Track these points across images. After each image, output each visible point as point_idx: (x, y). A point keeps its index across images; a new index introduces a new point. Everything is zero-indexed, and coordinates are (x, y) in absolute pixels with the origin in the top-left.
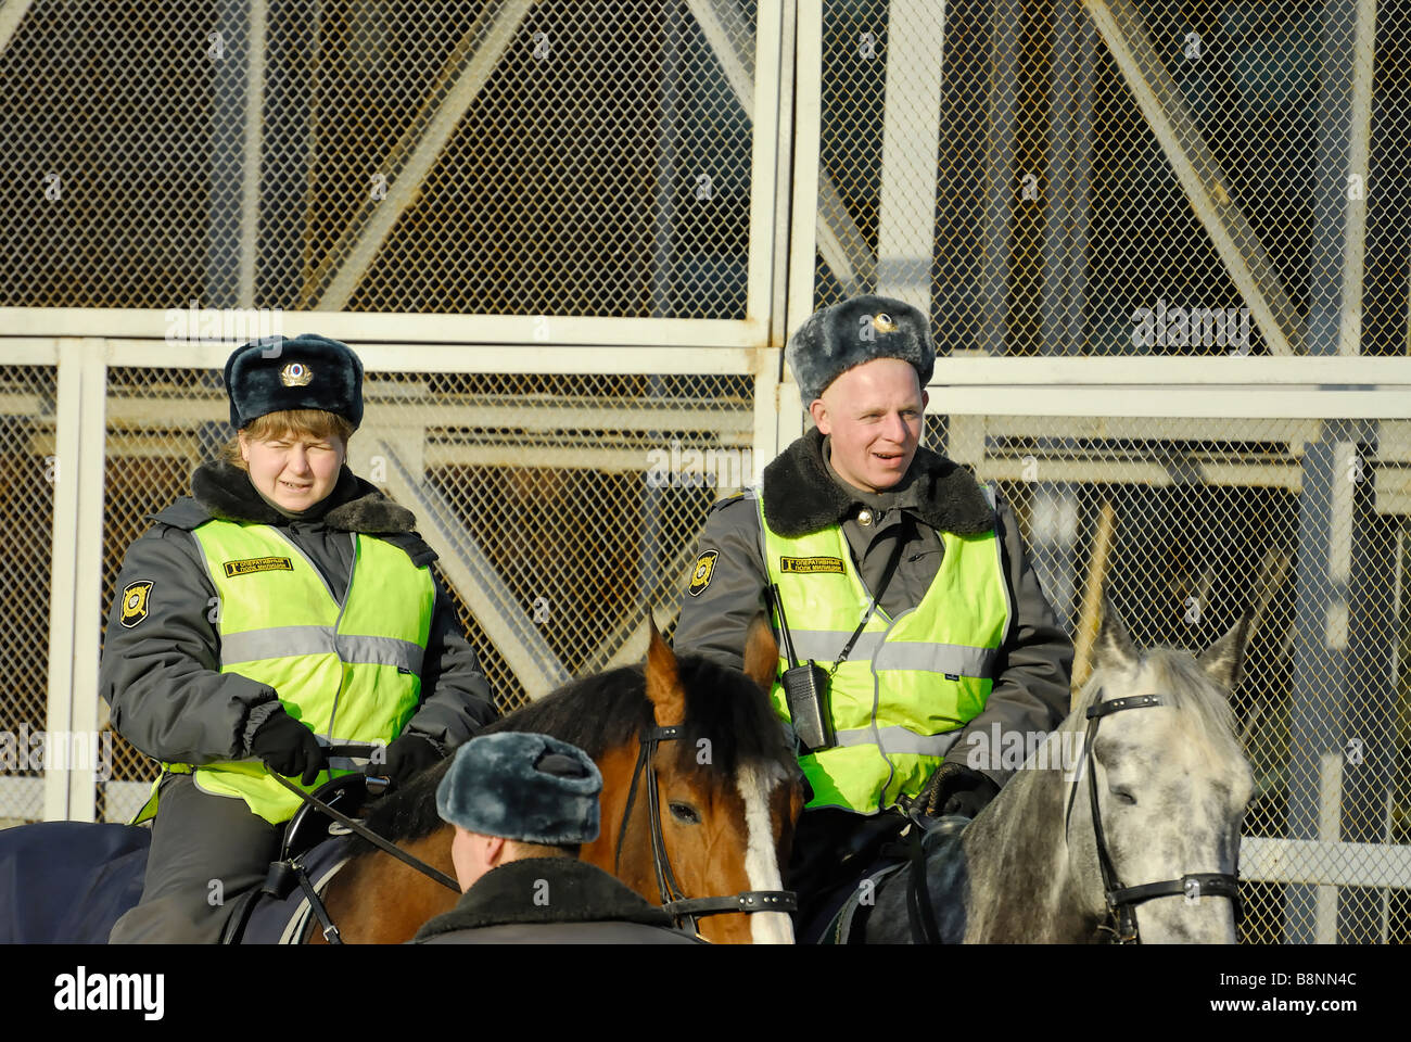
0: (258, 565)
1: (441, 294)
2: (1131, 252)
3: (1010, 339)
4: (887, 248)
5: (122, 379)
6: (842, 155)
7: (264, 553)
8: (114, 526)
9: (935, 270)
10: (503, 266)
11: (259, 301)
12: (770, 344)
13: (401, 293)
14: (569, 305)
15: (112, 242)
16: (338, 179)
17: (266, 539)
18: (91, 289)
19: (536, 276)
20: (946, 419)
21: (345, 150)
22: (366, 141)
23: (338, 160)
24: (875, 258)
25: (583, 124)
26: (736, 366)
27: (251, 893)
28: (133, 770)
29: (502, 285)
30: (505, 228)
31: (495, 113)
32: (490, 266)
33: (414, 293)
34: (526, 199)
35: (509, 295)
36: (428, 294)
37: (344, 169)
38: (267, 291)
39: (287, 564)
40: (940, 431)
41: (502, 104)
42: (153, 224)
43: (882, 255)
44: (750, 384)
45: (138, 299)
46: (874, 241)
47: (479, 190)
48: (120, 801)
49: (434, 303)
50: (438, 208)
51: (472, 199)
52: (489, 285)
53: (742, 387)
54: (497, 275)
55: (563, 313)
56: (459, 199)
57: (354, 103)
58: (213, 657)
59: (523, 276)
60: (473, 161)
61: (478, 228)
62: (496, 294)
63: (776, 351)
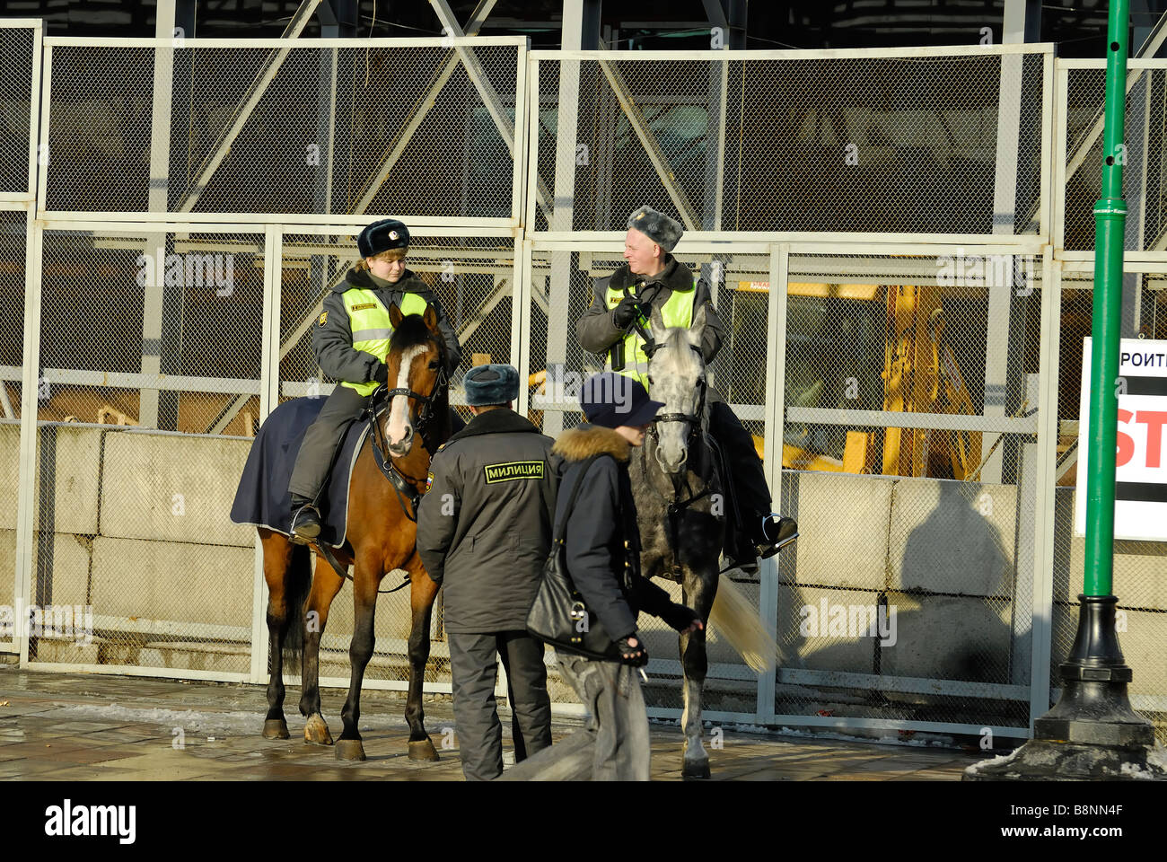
0: (364, 307)
1: (402, 208)
2: (649, 194)
3: (611, 225)
4: (558, 192)
5: (288, 239)
6: (546, 159)
7: (366, 302)
8: (285, 291)
9: (574, 200)
10: (424, 198)
11: (332, 210)
12: (520, 226)
13: (388, 208)
14: (448, 212)
15: (285, 190)
16: (365, 167)
17: (368, 295)
18: (277, 207)
19: (436, 202)
20: (578, 253)
21: (368, 157)
22: (375, 154)
23: (365, 161)
24: (553, 196)
25: (453, 148)
26: (509, 235)
27: (349, 422)
28: (292, 377)
29: (424, 205)
30: (425, 185)
31: (421, 144)
32: (419, 198)
33: (392, 208)
34: (432, 175)
35: (426, 209)
36: (397, 208)
37: (367, 164)
38: (335, 207)
39: (375, 306)
40: (576, 258)
41: (424, 141)
42: (299, 183)
43: (556, 195)
44: (513, 241)
45: (294, 210)
46: (553, 190)
47: (415, 171)
48: (287, 388)
49: (399, 211)
50: (401, 178)
51: (413, 174)
52: (419, 205)
53: (508, 243)
54: (422, 202)
55: (445, 215)
56: (408, 174)
57: (371, 140)
58: (350, 340)
59: (431, 202)
60: (414, 161)
61: (415, 185)
62: (421, 209)
63: (522, 229)
